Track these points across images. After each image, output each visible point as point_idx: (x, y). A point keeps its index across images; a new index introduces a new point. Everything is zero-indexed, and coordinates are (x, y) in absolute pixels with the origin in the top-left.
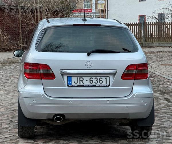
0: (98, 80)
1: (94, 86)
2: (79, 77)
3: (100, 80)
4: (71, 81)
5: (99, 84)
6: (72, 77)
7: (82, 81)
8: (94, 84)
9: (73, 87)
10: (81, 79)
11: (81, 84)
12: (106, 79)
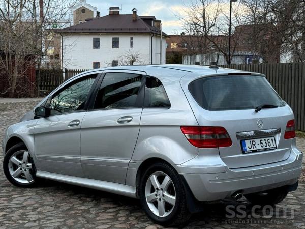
0: (267, 143)
1: (266, 150)
2: (251, 140)
3: (268, 142)
4: (245, 146)
5: (268, 147)
6: (246, 141)
7: (254, 145)
8: (264, 147)
9: (248, 153)
10: (254, 143)
11: (255, 149)
12: (272, 140)
